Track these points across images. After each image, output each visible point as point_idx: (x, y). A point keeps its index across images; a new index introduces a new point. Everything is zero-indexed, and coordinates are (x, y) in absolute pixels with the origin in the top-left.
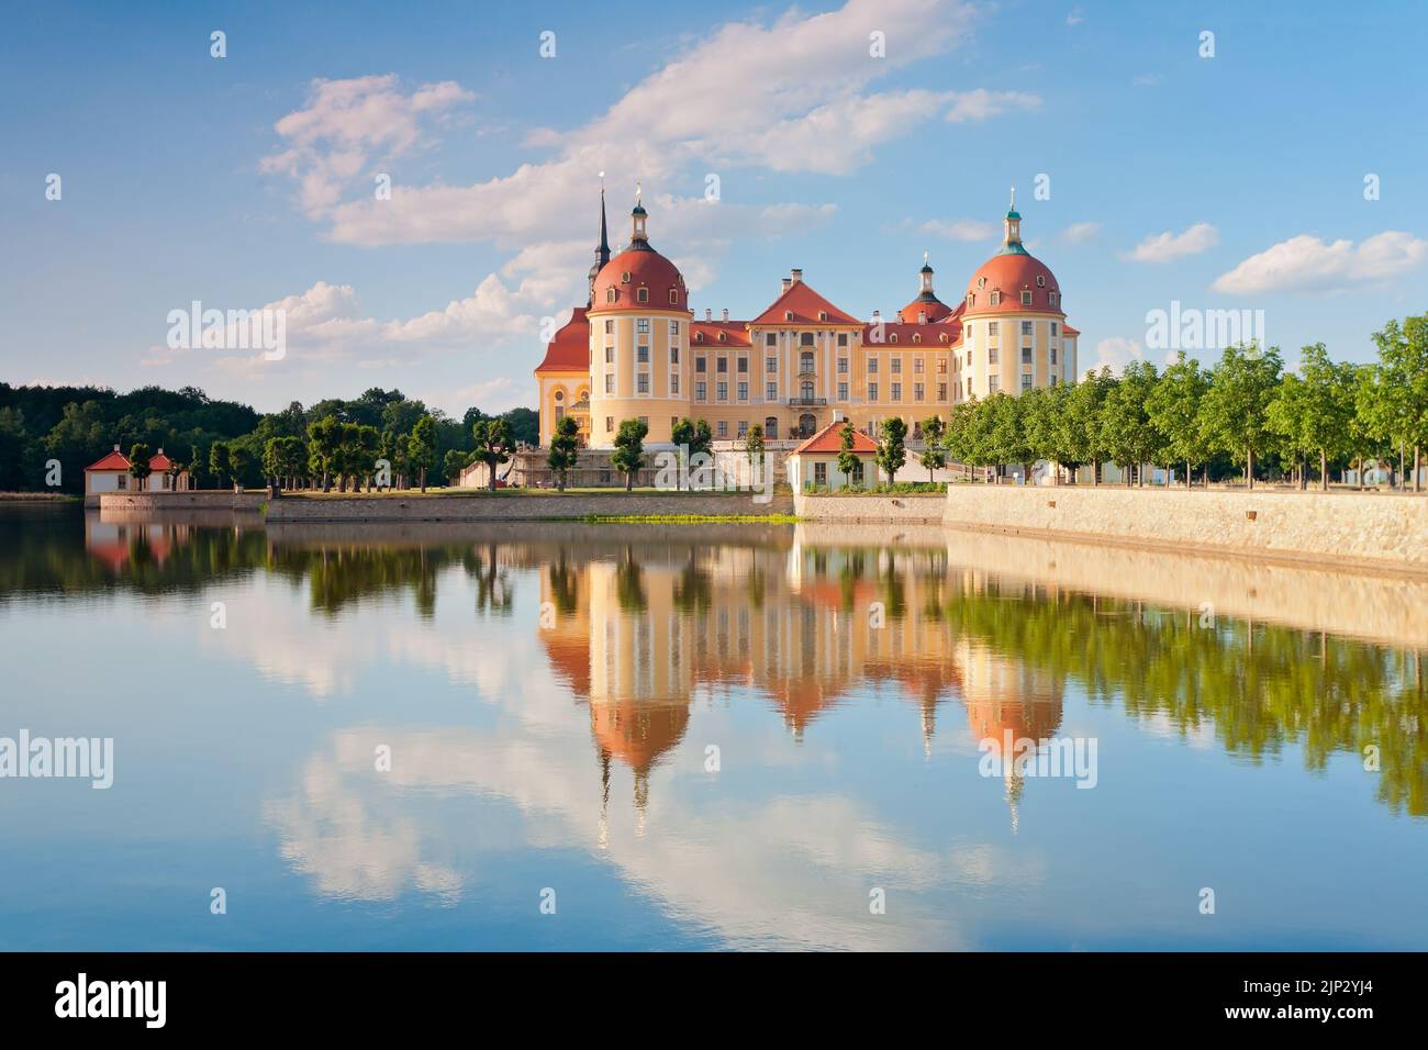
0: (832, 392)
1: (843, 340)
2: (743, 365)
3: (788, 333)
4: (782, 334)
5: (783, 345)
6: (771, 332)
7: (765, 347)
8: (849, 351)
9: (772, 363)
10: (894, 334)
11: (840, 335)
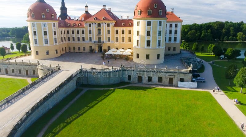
0: (106, 40)
1: (108, 25)
2: (83, 32)
3: (94, 24)
4: (92, 24)
5: (93, 26)
6: (90, 23)
7: (88, 28)
8: (110, 28)
9: (90, 32)
10: (123, 23)
11: (108, 24)
